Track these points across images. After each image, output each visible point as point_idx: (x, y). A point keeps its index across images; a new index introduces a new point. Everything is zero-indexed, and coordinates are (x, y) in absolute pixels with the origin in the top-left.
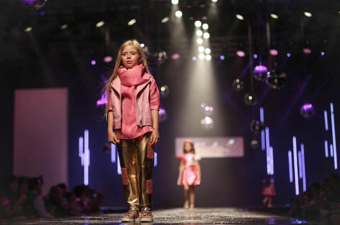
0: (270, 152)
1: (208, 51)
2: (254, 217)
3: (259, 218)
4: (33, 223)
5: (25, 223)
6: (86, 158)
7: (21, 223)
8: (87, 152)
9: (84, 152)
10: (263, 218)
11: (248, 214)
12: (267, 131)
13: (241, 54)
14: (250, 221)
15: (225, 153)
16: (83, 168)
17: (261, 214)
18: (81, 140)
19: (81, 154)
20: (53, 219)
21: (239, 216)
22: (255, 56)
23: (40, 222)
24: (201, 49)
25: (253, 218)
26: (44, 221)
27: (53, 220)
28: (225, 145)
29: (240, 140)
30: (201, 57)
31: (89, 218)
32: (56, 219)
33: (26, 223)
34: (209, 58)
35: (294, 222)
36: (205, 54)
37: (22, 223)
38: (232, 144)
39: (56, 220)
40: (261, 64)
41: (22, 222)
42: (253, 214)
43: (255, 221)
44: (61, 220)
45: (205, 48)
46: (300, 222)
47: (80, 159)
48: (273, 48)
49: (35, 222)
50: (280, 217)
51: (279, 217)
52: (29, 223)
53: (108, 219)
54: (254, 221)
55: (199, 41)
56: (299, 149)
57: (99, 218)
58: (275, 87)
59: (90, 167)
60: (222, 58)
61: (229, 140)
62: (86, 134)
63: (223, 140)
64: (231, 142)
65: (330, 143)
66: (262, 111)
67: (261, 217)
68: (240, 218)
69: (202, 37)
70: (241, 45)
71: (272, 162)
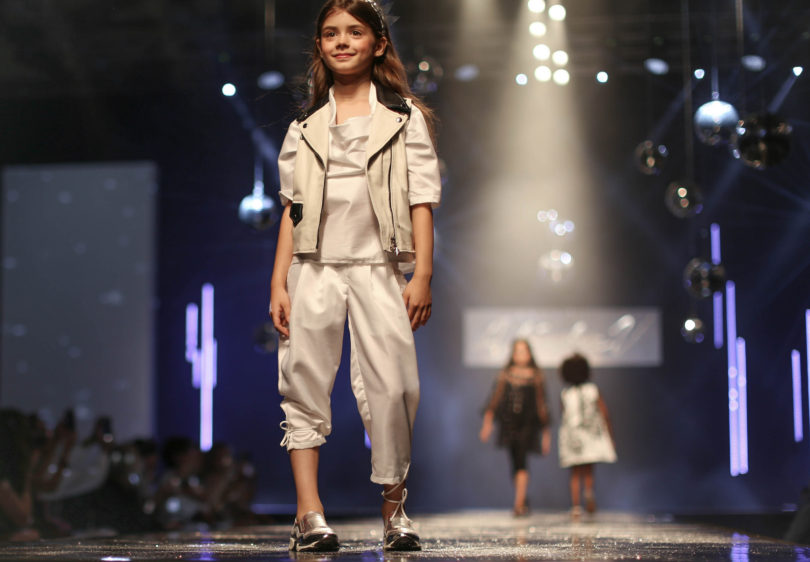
0: (738, 354)
1: (562, 57)
2: (694, 541)
3: (711, 544)
4: (59, 553)
5: (34, 550)
6: (205, 366)
7: (25, 550)
8: (210, 348)
9: (199, 346)
10: (725, 545)
11: (675, 531)
12: (731, 291)
13: (657, 66)
14: (686, 555)
15: (608, 353)
16: (196, 393)
17: (713, 533)
18: (191, 314)
19: (192, 355)
20: (115, 541)
22: (700, 74)
23: (78, 549)
24: (541, 52)
26: (90, 547)
27: (115, 544)
28: (606, 333)
29: (652, 319)
30: (542, 74)
31: (218, 536)
32: (123, 541)
33: (38, 551)
34: (563, 78)
36: (554, 68)
37: (29, 551)
38: (627, 328)
39: (123, 544)
40: (717, 97)
41: (27, 548)
42: (689, 531)
43: (702, 554)
44: (137, 544)
45: (553, 51)
47: (189, 366)
48: (752, 51)
49: (65, 550)
50: (772, 542)
51: (767, 542)
52: (47, 550)
55: (537, 29)
57: (246, 537)
58: (757, 164)
59: (217, 392)
60: (603, 77)
61: (620, 317)
62: (208, 295)
63: (601, 316)
64: (626, 322)
66: (715, 234)
67: (715, 542)
68: (655, 545)
69: (545, 17)
70: (658, 40)
71: (742, 382)
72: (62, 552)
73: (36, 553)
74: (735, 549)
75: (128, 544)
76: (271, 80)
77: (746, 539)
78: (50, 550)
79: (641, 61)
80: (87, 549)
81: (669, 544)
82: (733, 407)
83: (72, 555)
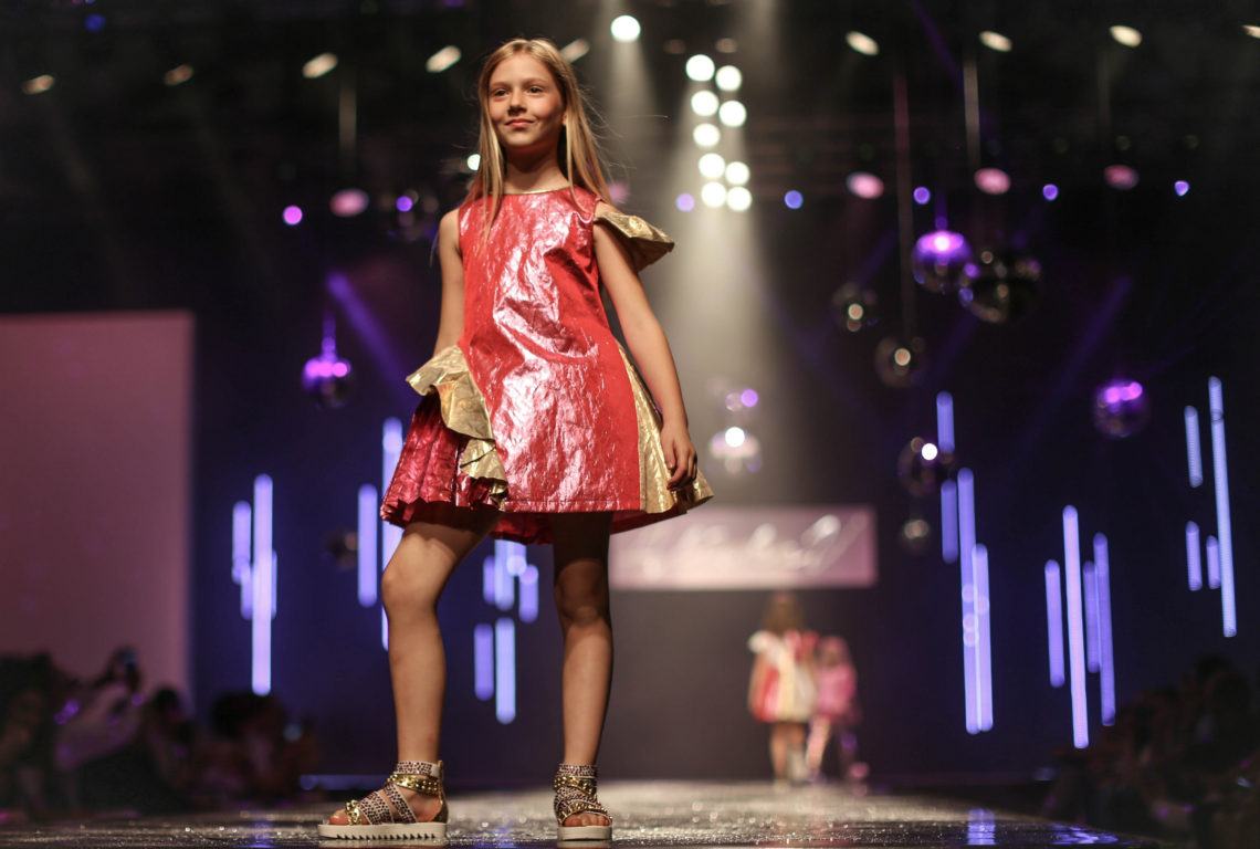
1: (740, 172)
4: (52, 839)
5: (20, 836)
12: (966, 485)
13: (866, 186)
14: (896, 835)
16: (246, 626)
17: (939, 807)
18: (241, 517)
19: (241, 572)
20: (132, 824)
21: (854, 816)
22: (921, 195)
23: (80, 835)
24: (710, 165)
25: (908, 824)
26: (95, 832)
27: (131, 828)
28: (799, 540)
29: (861, 521)
30: (712, 196)
32: (143, 824)
33: (24, 837)
34: (742, 200)
35: (1067, 840)
36: (727, 186)
37: (12, 836)
38: (829, 536)
39: (141, 828)
40: (945, 226)
41: (9, 833)
43: (917, 834)
44: (160, 827)
45: (727, 162)
46: (1090, 839)
47: (235, 590)
48: (989, 163)
49: (61, 835)
52: (36, 836)
54: (912, 835)
55: (705, 135)
56: (1087, 556)
59: (277, 624)
60: (795, 200)
61: (818, 518)
62: (264, 492)
64: (827, 526)
65: (1209, 531)
66: (945, 410)
67: (939, 820)
68: (858, 823)
69: (716, 119)
72: (58, 839)
73: (21, 840)
74: (973, 828)
76: (350, 203)
78: (42, 836)
79: (842, 180)
80: (92, 835)
81: (875, 823)
83: (71, 842)
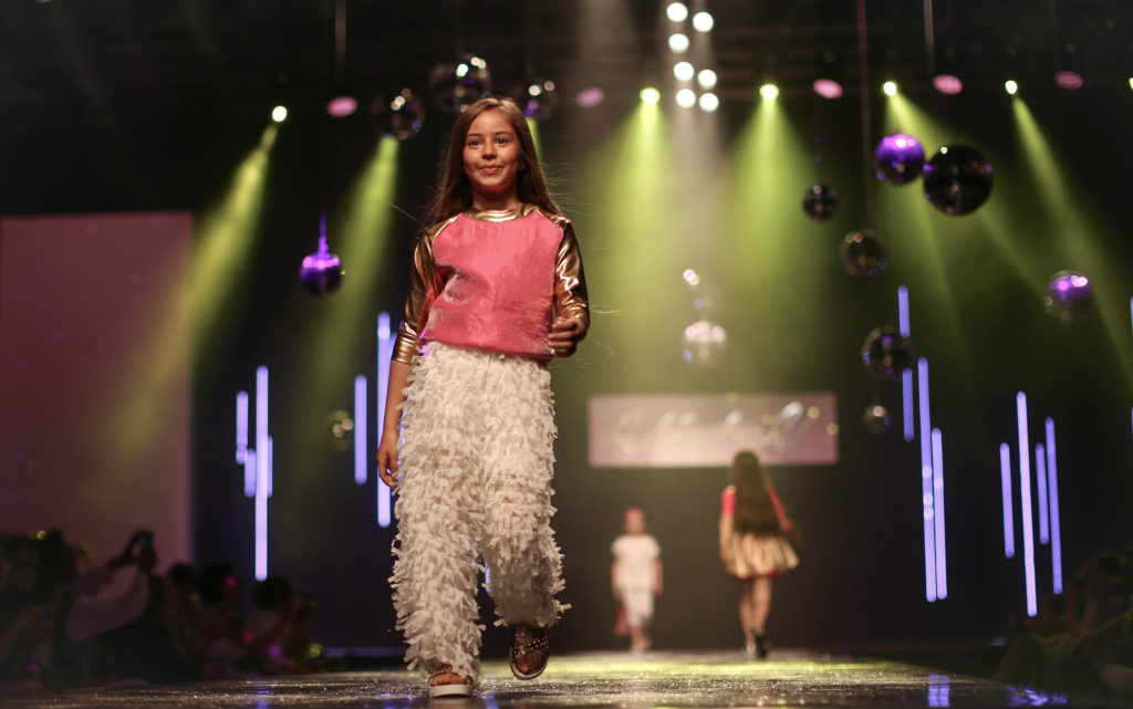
0: (933, 446)
1: (708, 78)
6: (259, 471)
8: (265, 446)
9: (252, 445)
10: (920, 686)
12: (923, 368)
13: (828, 89)
14: (862, 697)
16: (251, 502)
18: (242, 403)
19: (243, 456)
21: (821, 680)
23: (94, 702)
24: (683, 72)
26: (109, 699)
27: (142, 694)
30: (684, 99)
34: (710, 103)
35: (1021, 701)
36: (698, 89)
38: (794, 416)
39: (152, 695)
42: (871, 671)
45: (697, 70)
46: (1039, 700)
47: (240, 470)
51: (966, 681)
53: (342, 688)
54: (877, 698)
55: (677, 43)
56: (1037, 438)
59: (270, 501)
61: (785, 402)
63: (761, 401)
64: (793, 410)
66: (903, 297)
69: (688, 28)
70: (829, 57)
71: (939, 484)
74: (933, 690)
75: (157, 694)
77: (946, 679)
79: (808, 83)
80: (105, 702)
81: (842, 686)
82: (928, 515)
